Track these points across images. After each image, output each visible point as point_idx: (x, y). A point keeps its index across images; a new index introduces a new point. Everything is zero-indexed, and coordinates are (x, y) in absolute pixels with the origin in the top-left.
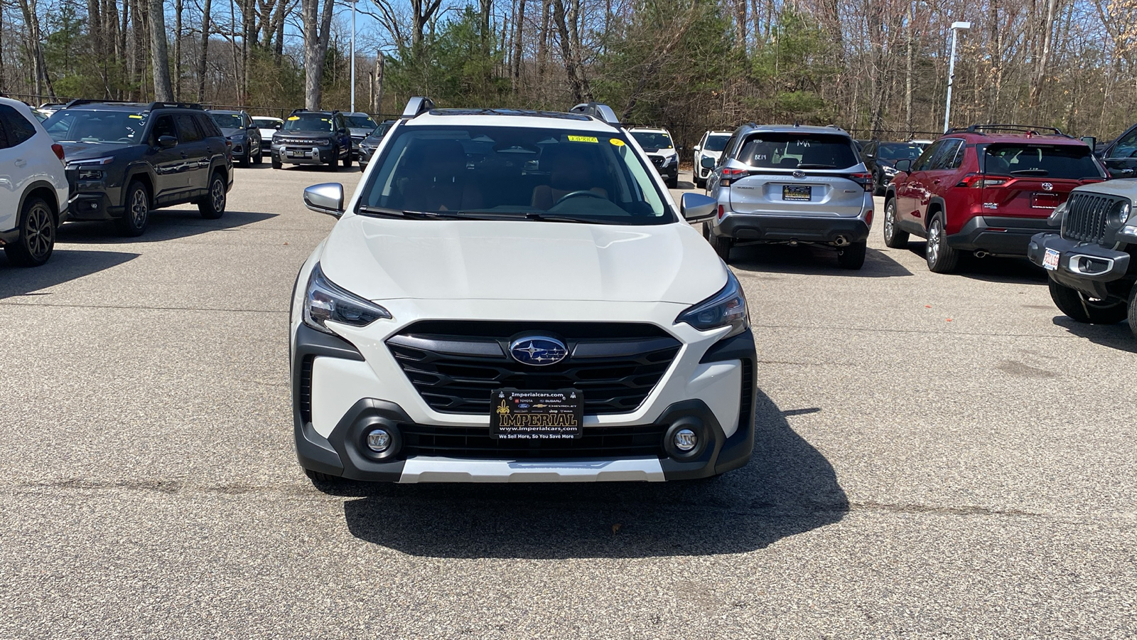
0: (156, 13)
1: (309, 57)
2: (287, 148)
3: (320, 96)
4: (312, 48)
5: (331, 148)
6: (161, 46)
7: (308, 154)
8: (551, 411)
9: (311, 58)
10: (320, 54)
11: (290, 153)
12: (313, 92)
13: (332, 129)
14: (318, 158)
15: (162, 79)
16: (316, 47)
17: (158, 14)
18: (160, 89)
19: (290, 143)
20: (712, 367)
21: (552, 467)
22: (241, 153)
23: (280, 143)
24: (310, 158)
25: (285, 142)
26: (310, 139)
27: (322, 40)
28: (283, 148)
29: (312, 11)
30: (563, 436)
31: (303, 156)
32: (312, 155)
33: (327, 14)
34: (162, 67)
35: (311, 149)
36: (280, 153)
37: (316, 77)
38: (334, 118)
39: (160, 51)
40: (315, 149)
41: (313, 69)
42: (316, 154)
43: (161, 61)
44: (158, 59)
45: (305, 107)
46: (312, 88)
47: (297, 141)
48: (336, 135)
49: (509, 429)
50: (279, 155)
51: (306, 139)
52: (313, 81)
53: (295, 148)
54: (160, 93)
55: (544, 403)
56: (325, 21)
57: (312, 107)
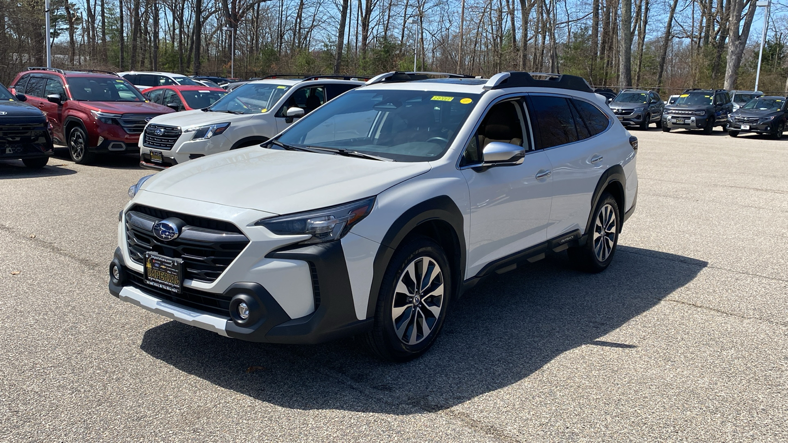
0: (626, 26)
1: (730, 51)
2: (672, 117)
3: (736, 79)
4: (733, 44)
5: (705, 117)
6: (627, 48)
7: (687, 121)
8: (168, 272)
9: (732, 52)
10: (739, 48)
11: (674, 121)
12: (731, 76)
13: (711, 104)
14: (695, 124)
15: (625, 71)
16: (737, 43)
17: (627, 27)
18: (623, 77)
19: (675, 113)
20: (275, 262)
21: (172, 309)
22: (641, 120)
23: (668, 113)
24: (689, 124)
25: (672, 113)
26: (690, 111)
27: (743, 38)
28: (669, 117)
29: (736, 16)
30: (173, 290)
31: (683, 123)
32: (690, 122)
33: (748, 18)
34: (626, 62)
35: (690, 118)
36: (667, 120)
37: (734, 65)
38: (716, 96)
39: (626, 51)
40: (693, 118)
41: (733, 59)
42: (693, 121)
43: (626, 58)
44: (624, 57)
45: (723, 87)
46: (730, 73)
47: (680, 112)
48: (715, 107)
49: (152, 279)
50: (666, 122)
51: (688, 110)
52: (732, 68)
53: (678, 117)
54: (623, 80)
55: (165, 266)
56: (747, 23)
57: (729, 88)
